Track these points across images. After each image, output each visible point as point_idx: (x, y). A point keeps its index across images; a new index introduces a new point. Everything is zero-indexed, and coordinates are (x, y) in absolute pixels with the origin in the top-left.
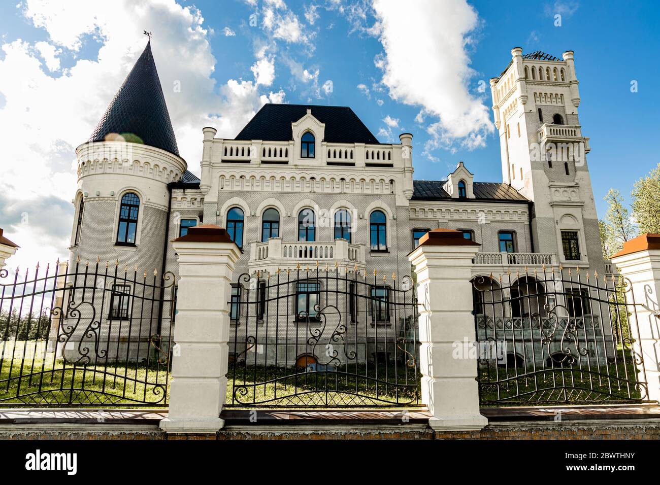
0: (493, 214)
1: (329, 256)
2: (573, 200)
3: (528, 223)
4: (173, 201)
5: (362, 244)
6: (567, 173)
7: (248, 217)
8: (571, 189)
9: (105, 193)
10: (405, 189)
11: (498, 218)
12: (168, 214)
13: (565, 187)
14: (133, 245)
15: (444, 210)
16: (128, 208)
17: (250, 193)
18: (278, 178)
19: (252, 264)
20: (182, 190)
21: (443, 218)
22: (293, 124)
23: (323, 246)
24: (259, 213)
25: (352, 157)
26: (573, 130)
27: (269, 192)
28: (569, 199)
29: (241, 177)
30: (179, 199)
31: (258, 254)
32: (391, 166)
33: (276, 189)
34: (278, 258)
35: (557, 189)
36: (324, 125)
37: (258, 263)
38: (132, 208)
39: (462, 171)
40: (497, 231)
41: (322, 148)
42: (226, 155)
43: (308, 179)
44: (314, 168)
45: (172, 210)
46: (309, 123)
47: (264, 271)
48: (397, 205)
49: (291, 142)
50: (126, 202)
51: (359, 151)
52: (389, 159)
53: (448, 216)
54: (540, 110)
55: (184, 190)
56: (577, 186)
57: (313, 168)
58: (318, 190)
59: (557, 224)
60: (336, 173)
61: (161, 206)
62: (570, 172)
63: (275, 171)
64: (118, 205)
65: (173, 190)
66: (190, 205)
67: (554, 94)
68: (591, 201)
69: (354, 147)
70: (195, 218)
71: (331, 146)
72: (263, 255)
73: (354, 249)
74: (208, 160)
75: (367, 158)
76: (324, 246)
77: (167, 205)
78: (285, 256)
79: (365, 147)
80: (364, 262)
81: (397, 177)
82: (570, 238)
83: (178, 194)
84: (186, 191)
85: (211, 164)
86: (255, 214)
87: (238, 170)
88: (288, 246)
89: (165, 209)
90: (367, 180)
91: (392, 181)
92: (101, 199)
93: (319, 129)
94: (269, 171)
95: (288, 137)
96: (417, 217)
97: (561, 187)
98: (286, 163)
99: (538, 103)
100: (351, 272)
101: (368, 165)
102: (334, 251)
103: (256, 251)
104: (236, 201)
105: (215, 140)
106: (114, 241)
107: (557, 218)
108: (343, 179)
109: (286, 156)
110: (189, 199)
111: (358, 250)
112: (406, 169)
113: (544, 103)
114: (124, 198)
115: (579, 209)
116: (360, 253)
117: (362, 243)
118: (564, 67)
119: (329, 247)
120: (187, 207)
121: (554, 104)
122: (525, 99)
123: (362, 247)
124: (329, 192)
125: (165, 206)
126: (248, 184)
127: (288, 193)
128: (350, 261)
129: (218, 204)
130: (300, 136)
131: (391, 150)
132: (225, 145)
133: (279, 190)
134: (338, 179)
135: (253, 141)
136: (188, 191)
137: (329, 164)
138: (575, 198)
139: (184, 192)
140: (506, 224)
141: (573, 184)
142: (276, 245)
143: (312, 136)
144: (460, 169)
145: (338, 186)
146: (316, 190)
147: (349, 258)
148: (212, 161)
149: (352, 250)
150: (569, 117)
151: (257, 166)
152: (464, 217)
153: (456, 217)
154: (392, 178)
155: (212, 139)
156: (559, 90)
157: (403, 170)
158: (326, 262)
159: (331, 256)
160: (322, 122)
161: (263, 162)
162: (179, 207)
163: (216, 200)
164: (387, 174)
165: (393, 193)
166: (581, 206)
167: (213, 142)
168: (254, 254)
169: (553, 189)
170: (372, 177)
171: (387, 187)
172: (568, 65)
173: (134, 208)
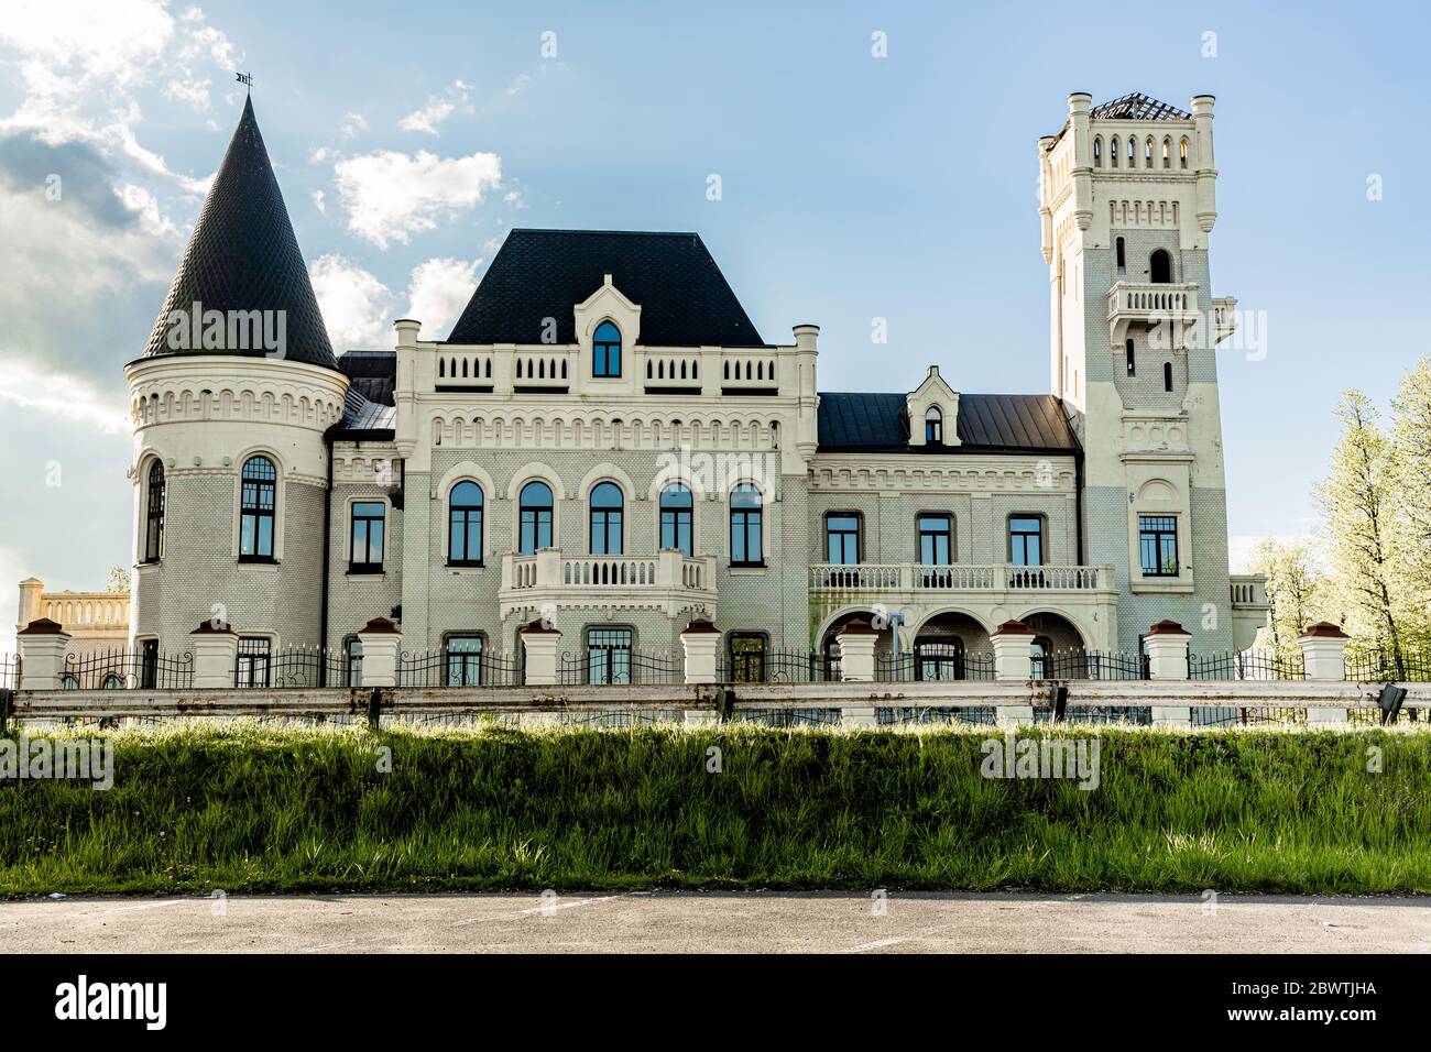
0: (998, 478)
1: (647, 580)
2: (1171, 447)
3: (1074, 496)
4: (336, 467)
5: (708, 556)
6: (1169, 387)
7: (491, 501)
8: (1172, 424)
9: (213, 460)
10: (799, 442)
11: (1009, 486)
12: (327, 493)
13: (1157, 419)
14: (270, 560)
15: (891, 472)
16: (255, 486)
17: (495, 453)
18: (548, 421)
19: (507, 595)
20: (353, 444)
21: (890, 488)
22: (576, 307)
23: (635, 562)
24: (513, 493)
25: (695, 376)
26: (1181, 294)
27: (532, 451)
28: (1163, 447)
29: (475, 420)
30: (348, 461)
31: (516, 578)
32: (773, 392)
33: (545, 445)
34: (556, 587)
35: (1139, 424)
36: (639, 308)
37: (517, 594)
38: (262, 487)
39: (935, 387)
40: (1005, 514)
41: (635, 358)
42: (442, 375)
43: (608, 422)
44: (620, 399)
45: (335, 484)
46: (608, 305)
47: (529, 609)
48: (783, 472)
49: (573, 347)
50: (251, 477)
51: (710, 362)
52: (771, 377)
53: (899, 485)
54: (1120, 242)
55: (358, 443)
56: (1184, 417)
57: (618, 401)
58: (628, 445)
59: (1131, 502)
60: (663, 410)
61: (316, 478)
62: (1175, 383)
63: (542, 408)
64: (238, 482)
65: (336, 444)
66: (370, 474)
67: (1156, 202)
68: (1214, 448)
69: (700, 354)
70: (382, 500)
71: (654, 353)
72: (527, 578)
73: (695, 566)
74: (409, 388)
75: (727, 377)
76: (638, 563)
77: (325, 475)
78: (568, 581)
79: (722, 354)
80: (713, 588)
81: (784, 415)
82: (1159, 530)
83: (344, 451)
84: (361, 446)
85: (416, 396)
86: (506, 494)
87: (468, 406)
88: (573, 563)
89: (321, 483)
90: (726, 423)
91: (775, 424)
92: (206, 472)
93: (629, 318)
94: (530, 406)
95: (567, 336)
96: (834, 487)
97: (1146, 419)
98: (564, 390)
99: (1119, 225)
100: (689, 609)
101: (727, 392)
102: (656, 572)
103: (513, 572)
104: (468, 468)
105: (420, 346)
106: (236, 554)
107: (1134, 489)
108: (677, 422)
109: (564, 376)
110: (368, 462)
111: (701, 566)
112: (802, 400)
113: (1131, 225)
114: (246, 469)
115: (1184, 469)
116: (705, 573)
117: (710, 553)
118: (1188, 133)
119: (647, 563)
120: (364, 479)
121: (1156, 226)
122: (1085, 219)
123: (710, 561)
124: (649, 448)
125: (322, 478)
126: (488, 434)
127: (568, 452)
128: (684, 588)
129: (433, 476)
130: (591, 333)
131: (774, 359)
132: (440, 355)
133: (551, 445)
134: (667, 423)
135: (497, 346)
136: (366, 445)
137: (649, 391)
138: (1177, 445)
139: (358, 447)
140: (1025, 499)
141: (1175, 413)
142: (550, 562)
143: (615, 330)
144: (931, 380)
145: (666, 436)
146: (623, 445)
147: (684, 583)
148: (416, 390)
149: (691, 567)
150: (1187, 257)
151: (506, 398)
152: (936, 485)
153: (917, 485)
154: (776, 418)
155: (413, 344)
156: (1170, 192)
157: (797, 401)
158: (643, 593)
159: (652, 581)
160: (635, 303)
161: (519, 390)
162: (348, 479)
163: (429, 469)
164: (762, 409)
165: (776, 447)
166: (1189, 460)
167: (417, 349)
168: (510, 577)
169: (1130, 425)
170: (736, 417)
171: (764, 436)
172: (1197, 129)
173: (267, 487)
